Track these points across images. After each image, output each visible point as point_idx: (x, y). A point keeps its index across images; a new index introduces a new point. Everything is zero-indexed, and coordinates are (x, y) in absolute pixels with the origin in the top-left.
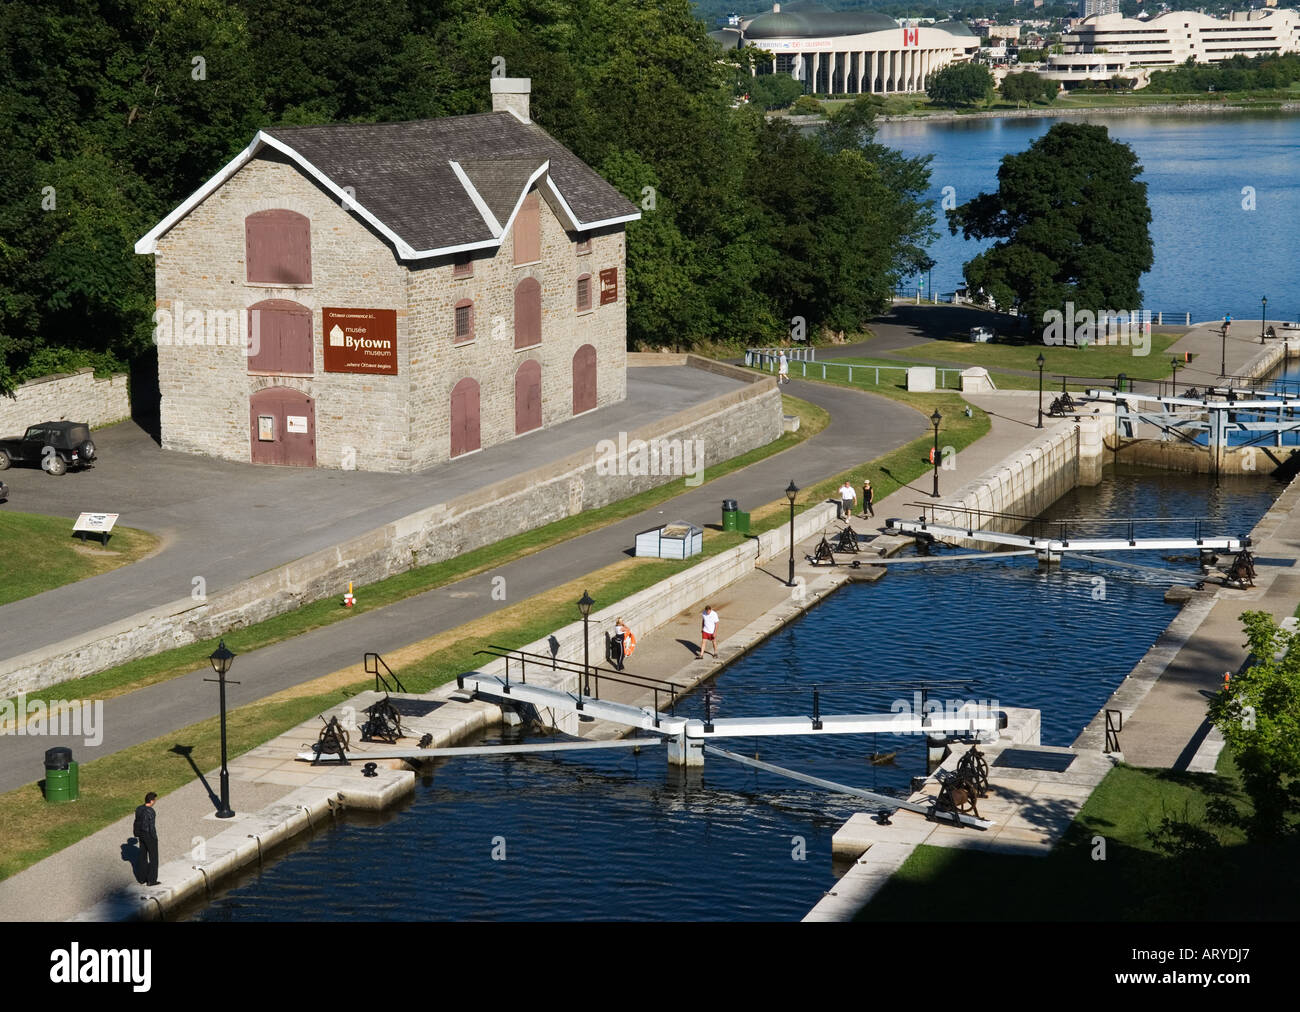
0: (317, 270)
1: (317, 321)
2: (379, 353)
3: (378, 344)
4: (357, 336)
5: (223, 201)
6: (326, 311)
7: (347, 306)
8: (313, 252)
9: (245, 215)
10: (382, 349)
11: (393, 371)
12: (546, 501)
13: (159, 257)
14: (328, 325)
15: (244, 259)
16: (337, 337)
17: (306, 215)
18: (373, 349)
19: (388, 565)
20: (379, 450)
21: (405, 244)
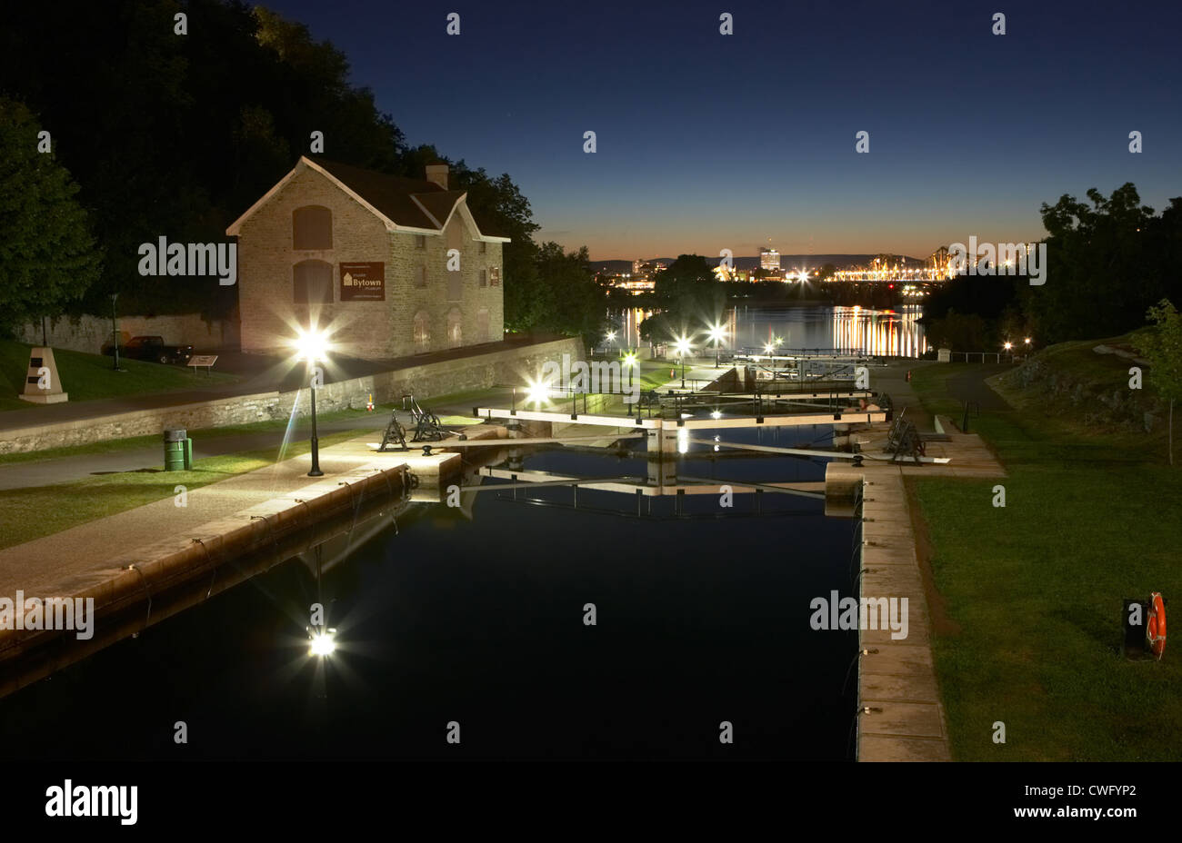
0: (337, 241)
1: (336, 270)
2: (374, 289)
3: (373, 283)
4: (360, 279)
5: (280, 202)
6: (342, 265)
7: (354, 261)
8: (333, 229)
9: (293, 209)
10: (376, 286)
11: (382, 299)
12: (474, 376)
13: (241, 238)
14: (343, 274)
15: (292, 236)
16: (348, 280)
17: (329, 207)
18: (370, 286)
19: (389, 396)
20: (374, 347)
21: (390, 221)
